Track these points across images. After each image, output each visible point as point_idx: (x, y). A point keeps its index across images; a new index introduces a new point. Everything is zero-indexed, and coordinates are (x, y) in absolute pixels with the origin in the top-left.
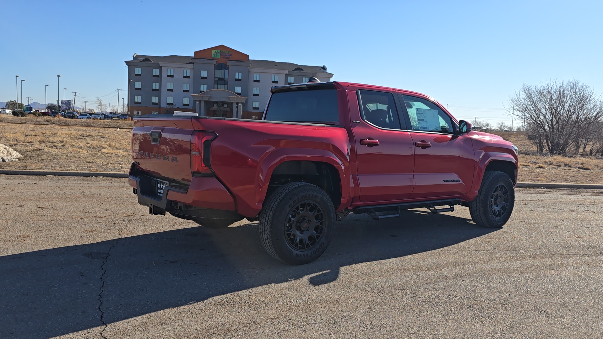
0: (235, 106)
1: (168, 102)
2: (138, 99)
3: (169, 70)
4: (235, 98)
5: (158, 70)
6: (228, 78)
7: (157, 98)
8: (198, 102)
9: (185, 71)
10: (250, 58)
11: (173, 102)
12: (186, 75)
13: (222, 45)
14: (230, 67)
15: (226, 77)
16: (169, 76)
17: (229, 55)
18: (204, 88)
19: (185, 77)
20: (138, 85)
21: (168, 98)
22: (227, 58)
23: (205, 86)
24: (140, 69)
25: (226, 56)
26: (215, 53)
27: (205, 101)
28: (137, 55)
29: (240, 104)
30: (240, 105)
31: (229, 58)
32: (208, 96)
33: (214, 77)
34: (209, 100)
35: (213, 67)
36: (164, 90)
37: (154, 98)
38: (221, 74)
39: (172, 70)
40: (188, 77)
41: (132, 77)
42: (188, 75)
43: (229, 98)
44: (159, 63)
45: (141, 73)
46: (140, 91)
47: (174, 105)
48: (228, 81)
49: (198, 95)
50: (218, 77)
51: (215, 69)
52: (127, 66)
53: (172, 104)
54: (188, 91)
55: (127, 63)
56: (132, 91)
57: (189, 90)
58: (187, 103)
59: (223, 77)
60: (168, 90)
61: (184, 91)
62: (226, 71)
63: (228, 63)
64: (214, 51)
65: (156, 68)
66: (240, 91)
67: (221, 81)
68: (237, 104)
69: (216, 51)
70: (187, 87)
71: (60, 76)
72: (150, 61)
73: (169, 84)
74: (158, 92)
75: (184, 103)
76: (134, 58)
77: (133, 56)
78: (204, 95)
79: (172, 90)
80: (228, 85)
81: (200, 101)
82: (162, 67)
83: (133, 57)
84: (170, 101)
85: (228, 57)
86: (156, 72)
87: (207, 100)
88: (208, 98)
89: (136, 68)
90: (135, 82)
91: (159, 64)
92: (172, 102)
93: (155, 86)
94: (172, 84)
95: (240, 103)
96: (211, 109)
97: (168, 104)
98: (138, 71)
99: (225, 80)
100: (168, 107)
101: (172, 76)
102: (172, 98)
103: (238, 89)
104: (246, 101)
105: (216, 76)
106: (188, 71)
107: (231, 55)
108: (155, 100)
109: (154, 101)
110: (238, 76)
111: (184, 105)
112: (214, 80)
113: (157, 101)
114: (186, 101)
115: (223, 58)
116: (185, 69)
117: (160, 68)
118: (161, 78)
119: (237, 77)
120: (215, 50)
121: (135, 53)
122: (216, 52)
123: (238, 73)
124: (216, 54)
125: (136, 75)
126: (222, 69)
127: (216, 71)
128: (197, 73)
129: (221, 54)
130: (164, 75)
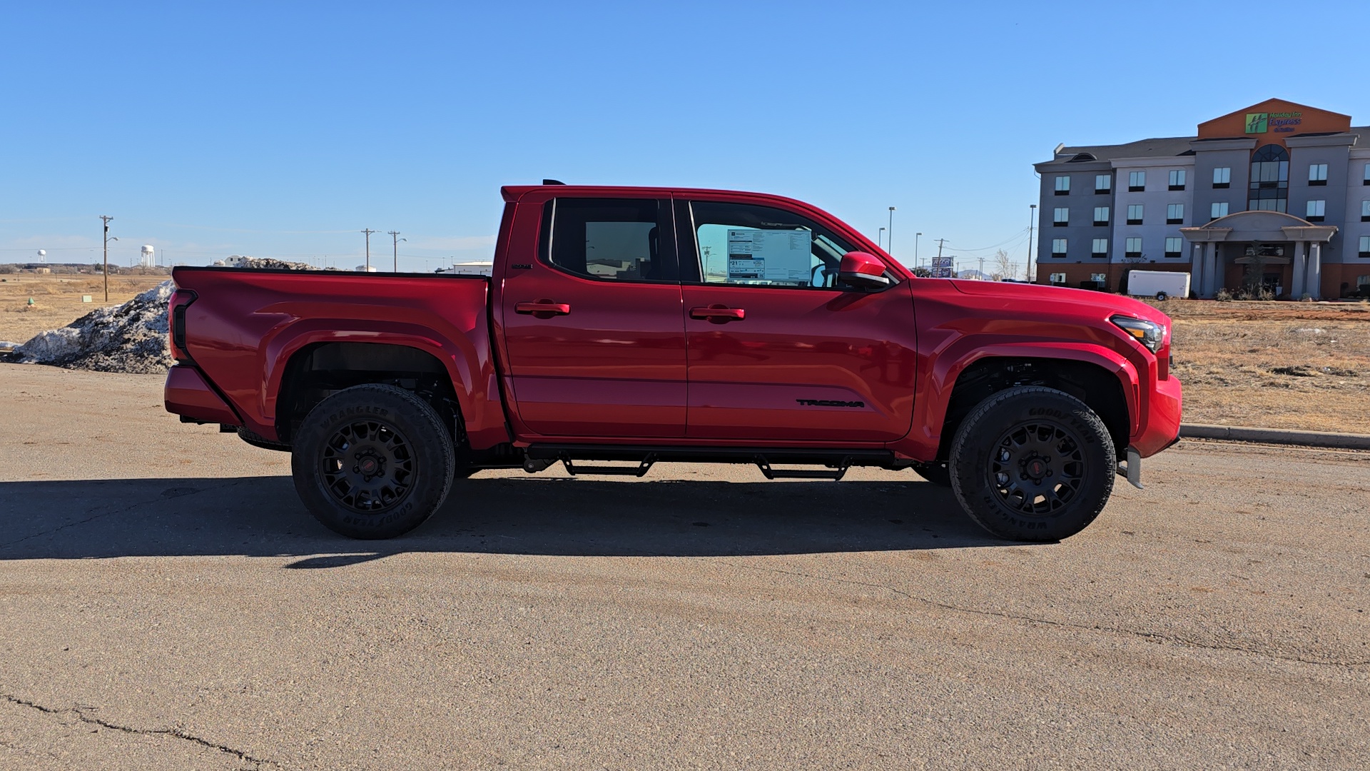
0: (1299, 249)
1: (1130, 250)
2: (1060, 246)
3: (1134, 175)
4: (1300, 230)
5: (1108, 178)
6: (1288, 181)
7: (1105, 242)
8: (1197, 247)
9: (1173, 174)
10: (1353, 124)
11: (1142, 249)
12: (1175, 184)
13: (1274, 100)
14: (1294, 154)
15: (1283, 177)
16: (1132, 189)
17: (1292, 123)
18: (1220, 210)
19: (1172, 188)
20: (1061, 215)
21: (1130, 241)
22: (1287, 130)
23: (1225, 206)
24: (1067, 179)
25: (1284, 127)
26: (1254, 120)
27: (1217, 244)
28: (1065, 149)
29: (1314, 246)
30: (1316, 248)
31: (1292, 130)
32: (1225, 229)
33: (1250, 183)
34: (1228, 240)
35: (1246, 156)
36: (1120, 223)
37: (1096, 242)
38: (1269, 171)
39: (1142, 175)
40: (1181, 188)
41: (1050, 197)
42: (1180, 184)
43: (1282, 231)
44: (1111, 160)
45: (1070, 188)
46: (1065, 228)
47: (1142, 256)
48: (1287, 189)
49: (1198, 229)
50: (1260, 182)
51: (1252, 161)
52: (1039, 175)
53: (1138, 255)
54: (1179, 222)
55: (1039, 168)
56: (1049, 228)
57: (1181, 217)
58: (1175, 251)
59: (1273, 179)
60: (1130, 222)
61: (1170, 222)
62: (1284, 164)
63: (1289, 143)
64: (1249, 118)
65: (1103, 172)
66: (1321, 213)
67: (1270, 189)
68: (1307, 245)
69: (1258, 115)
70: (1177, 212)
71: (893, 209)
72: (1090, 158)
73: (1132, 208)
74: (1105, 227)
75: (1169, 250)
76: (1055, 155)
77: (1055, 151)
78: (1216, 229)
79: (1139, 222)
80: (1286, 198)
81: (1204, 244)
82: (1118, 170)
83: (1053, 154)
84: (1134, 246)
85: (1291, 127)
86: (1103, 182)
87: (1223, 240)
88: (1225, 234)
89: (1058, 178)
90: (1056, 209)
91: (1110, 163)
92: (1138, 250)
93: (1101, 214)
94: (1140, 208)
95: (1315, 242)
96: (1238, 261)
97: (1128, 255)
98: (1063, 183)
99: (1281, 185)
100: (1126, 262)
101: (1141, 189)
102: (1138, 241)
103: (1316, 208)
104: (1338, 237)
105: (1255, 178)
106: (1182, 173)
107: (1297, 122)
108: (1100, 246)
109: (1095, 250)
110: (1318, 172)
111: (1168, 255)
112: (1249, 189)
113: (1104, 250)
114: (1174, 245)
115: (1276, 131)
116: (1174, 168)
117: (1113, 172)
118: (1114, 194)
119: (1313, 177)
120: (1253, 115)
121: (1061, 144)
122: (1257, 118)
123: (1316, 166)
124: (1257, 123)
125: (1058, 193)
126: (1271, 160)
127: (1256, 165)
128: (1203, 175)
129: (1271, 122)
130: (1121, 188)
